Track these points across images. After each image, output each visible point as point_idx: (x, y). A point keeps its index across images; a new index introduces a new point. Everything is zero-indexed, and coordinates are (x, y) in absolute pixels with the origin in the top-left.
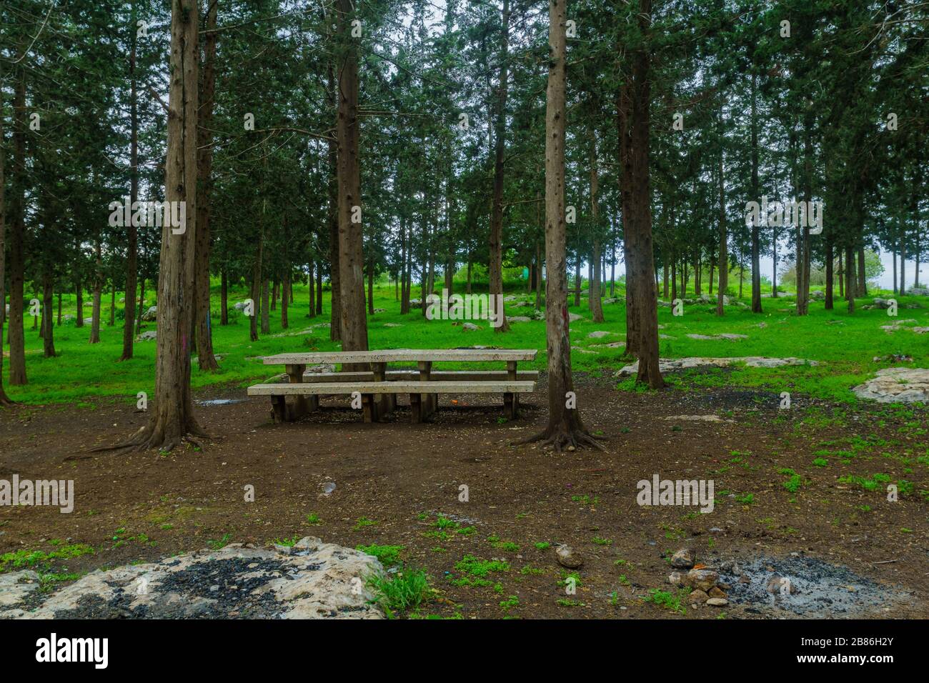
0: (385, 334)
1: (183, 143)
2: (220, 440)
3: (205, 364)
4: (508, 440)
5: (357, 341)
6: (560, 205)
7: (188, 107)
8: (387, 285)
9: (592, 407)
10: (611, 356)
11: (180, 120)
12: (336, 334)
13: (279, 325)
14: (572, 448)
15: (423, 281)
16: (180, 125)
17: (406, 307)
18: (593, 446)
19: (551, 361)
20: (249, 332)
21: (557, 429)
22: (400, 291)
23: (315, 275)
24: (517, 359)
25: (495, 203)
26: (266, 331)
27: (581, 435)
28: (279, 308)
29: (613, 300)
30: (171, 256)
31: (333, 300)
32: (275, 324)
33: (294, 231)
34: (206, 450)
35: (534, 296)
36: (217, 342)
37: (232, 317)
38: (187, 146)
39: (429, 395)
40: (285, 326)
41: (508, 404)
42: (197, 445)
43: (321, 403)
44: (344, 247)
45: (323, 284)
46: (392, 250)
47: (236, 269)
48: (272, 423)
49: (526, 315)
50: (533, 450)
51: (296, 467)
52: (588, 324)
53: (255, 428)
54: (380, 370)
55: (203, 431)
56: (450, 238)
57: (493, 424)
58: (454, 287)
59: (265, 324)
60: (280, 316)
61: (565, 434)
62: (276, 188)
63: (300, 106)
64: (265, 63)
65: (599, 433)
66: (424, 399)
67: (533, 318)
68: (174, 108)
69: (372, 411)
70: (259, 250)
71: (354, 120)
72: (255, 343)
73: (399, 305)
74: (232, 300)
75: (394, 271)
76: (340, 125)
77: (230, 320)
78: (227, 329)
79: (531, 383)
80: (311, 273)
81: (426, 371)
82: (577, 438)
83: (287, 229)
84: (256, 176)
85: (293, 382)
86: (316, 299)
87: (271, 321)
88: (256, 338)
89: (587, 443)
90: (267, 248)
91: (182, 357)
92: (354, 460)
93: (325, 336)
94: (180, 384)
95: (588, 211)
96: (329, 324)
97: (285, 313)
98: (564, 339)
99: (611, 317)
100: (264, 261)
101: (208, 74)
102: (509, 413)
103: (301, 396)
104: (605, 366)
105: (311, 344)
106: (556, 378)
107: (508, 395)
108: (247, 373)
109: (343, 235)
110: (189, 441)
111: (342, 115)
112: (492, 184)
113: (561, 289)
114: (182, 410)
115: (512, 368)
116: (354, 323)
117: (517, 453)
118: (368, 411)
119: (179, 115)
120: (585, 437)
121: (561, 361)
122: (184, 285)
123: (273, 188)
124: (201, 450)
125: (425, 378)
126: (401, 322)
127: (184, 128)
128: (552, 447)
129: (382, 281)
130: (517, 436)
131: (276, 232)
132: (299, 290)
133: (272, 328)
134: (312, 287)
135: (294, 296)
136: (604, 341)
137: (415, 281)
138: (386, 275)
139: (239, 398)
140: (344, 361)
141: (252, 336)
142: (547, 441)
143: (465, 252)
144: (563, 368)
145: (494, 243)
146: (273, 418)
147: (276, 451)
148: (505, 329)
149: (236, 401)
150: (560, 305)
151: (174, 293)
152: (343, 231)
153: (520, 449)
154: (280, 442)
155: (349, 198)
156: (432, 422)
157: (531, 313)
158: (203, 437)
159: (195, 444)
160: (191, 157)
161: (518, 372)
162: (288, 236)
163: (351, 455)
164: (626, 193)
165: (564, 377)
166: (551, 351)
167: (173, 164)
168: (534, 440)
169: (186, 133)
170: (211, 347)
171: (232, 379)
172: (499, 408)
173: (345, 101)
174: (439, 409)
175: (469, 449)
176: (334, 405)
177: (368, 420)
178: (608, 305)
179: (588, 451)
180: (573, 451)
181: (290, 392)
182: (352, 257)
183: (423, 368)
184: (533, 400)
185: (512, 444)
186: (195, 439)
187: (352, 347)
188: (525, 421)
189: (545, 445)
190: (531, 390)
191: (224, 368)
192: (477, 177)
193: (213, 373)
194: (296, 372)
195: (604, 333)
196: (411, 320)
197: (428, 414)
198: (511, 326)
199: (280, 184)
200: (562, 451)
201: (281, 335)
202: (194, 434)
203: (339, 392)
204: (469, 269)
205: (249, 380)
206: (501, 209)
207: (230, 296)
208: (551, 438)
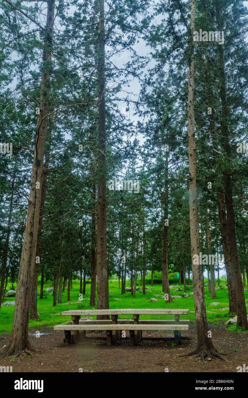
0: (114, 303)
1: (34, 214)
2: (40, 353)
3: (33, 316)
4: (178, 355)
5: (104, 305)
6: (197, 240)
7: (37, 199)
8: (114, 280)
9: (216, 339)
10: (223, 314)
11: (33, 205)
12: (92, 303)
13: (66, 299)
14: (210, 359)
15: (131, 279)
16: (33, 207)
17: (123, 291)
18: (220, 358)
19: (197, 314)
20: (52, 302)
21: (202, 349)
22: (121, 284)
23: (83, 276)
24: (180, 313)
25: (164, 242)
26: (60, 302)
27: (214, 352)
28: (66, 291)
29: (219, 288)
30: (25, 263)
31: (92, 287)
32: (64, 299)
33: (74, 256)
34: (34, 357)
35: (183, 286)
36: (39, 306)
37: (45, 295)
38: (35, 215)
39: (138, 331)
40: (69, 299)
41: (176, 336)
42: (29, 355)
43: (87, 335)
44: (99, 260)
45: (86, 280)
46: (118, 264)
47: (49, 272)
48: (64, 344)
49: (180, 295)
50: (190, 360)
51: (76, 366)
52: (209, 299)
53: (56, 347)
54: (115, 319)
55: (33, 348)
56: (144, 258)
57: (169, 346)
58: (146, 282)
59: (60, 299)
60: (67, 295)
61: (206, 351)
62: (69, 235)
63: (80, 201)
64: (67, 182)
65: (222, 351)
66: (136, 333)
67: (183, 296)
68: (31, 200)
69: (111, 340)
70: (59, 264)
71: (104, 205)
72: (55, 307)
73: (120, 290)
74: (45, 287)
75: (118, 274)
76: (99, 207)
77: (44, 297)
78: (43, 301)
79: (187, 326)
80: (81, 274)
81: (136, 319)
82: (212, 354)
83: (71, 254)
84: (60, 230)
85: (74, 324)
86: (83, 287)
87: (63, 297)
88: (56, 304)
89: (217, 356)
90: (63, 262)
91: (26, 311)
92: (104, 363)
93: (87, 304)
94: (24, 324)
95: (206, 246)
96: (89, 299)
97: (69, 294)
98: (202, 303)
99: (220, 296)
100: (61, 268)
101: (44, 187)
102: (177, 341)
103: (78, 331)
104: (220, 319)
105: (81, 307)
106: (200, 323)
107: (176, 332)
108: (51, 321)
109: (99, 255)
110: (25, 352)
111: (99, 203)
112: (163, 234)
113: (200, 278)
114: (24, 337)
115: (177, 318)
116: (103, 296)
117: (183, 361)
118: (109, 339)
119: (33, 202)
120: (216, 353)
121: (202, 314)
122: (29, 277)
123: (67, 235)
124: (31, 357)
125: (136, 323)
126: (122, 298)
127: (35, 208)
128: (200, 358)
129: (112, 279)
130: (182, 353)
131: (67, 255)
132: (75, 283)
133: (63, 300)
134: (81, 282)
135: (73, 286)
136: (218, 307)
137: (128, 278)
138: (115, 276)
139: (48, 332)
140: (99, 314)
141: (54, 304)
142: (197, 355)
143: (150, 265)
144: (203, 317)
145: (164, 260)
146: (65, 342)
147: (67, 358)
148: (171, 301)
149: (47, 334)
150: (200, 286)
151: (25, 280)
152: (99, 253)
153: (184, 359)
154: (68, 354)
155: (102, 238)
156: (140, 345)
157: (182, 294)
158: (33, 351)
159: (28, 354)
160: (36, 220)
161: (180, 320)
162: (72, 257)
163: (102, 361)
164: (224, 237)
165: (204, 322)
166: (197, 309)
167: (29, 223)
168: (190, 355)
169: (35, 210)
170: (36, 308)
171: (45, 324)
172: (172, 339)
173: (101, 197)
174: (143, 339)
175: (159, 359)
176: (93, 336)
177: (109, 343)
178: (218, 290)
179: (218, 361)
180: (210, 360)
181: (74, 329)
182: (103, 265)
183: (135, 318)
184: (188, 335)
185: (180, 356)
186: (29, 352)
187: (101, 307)
188: (186, 345)
189: (197, 357)
190: (187, 329)
191: (41, 318)
192: (156, 231)
193: (36, 321)
194: (76, 319)
195: (217, 303)
196: (126, 297)
197: (138, 341)
198: (173, 300)
199: (71, 234)
200: (205, 360)
201: (67, 303)
202: (28, 349)
203: (96, 329)
204: (152, 273)
205: (52, 324)
206: (167, 244)
207: (44, 286)
208: (199, 354)
